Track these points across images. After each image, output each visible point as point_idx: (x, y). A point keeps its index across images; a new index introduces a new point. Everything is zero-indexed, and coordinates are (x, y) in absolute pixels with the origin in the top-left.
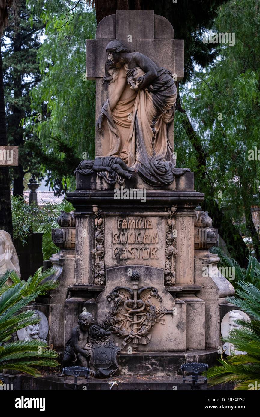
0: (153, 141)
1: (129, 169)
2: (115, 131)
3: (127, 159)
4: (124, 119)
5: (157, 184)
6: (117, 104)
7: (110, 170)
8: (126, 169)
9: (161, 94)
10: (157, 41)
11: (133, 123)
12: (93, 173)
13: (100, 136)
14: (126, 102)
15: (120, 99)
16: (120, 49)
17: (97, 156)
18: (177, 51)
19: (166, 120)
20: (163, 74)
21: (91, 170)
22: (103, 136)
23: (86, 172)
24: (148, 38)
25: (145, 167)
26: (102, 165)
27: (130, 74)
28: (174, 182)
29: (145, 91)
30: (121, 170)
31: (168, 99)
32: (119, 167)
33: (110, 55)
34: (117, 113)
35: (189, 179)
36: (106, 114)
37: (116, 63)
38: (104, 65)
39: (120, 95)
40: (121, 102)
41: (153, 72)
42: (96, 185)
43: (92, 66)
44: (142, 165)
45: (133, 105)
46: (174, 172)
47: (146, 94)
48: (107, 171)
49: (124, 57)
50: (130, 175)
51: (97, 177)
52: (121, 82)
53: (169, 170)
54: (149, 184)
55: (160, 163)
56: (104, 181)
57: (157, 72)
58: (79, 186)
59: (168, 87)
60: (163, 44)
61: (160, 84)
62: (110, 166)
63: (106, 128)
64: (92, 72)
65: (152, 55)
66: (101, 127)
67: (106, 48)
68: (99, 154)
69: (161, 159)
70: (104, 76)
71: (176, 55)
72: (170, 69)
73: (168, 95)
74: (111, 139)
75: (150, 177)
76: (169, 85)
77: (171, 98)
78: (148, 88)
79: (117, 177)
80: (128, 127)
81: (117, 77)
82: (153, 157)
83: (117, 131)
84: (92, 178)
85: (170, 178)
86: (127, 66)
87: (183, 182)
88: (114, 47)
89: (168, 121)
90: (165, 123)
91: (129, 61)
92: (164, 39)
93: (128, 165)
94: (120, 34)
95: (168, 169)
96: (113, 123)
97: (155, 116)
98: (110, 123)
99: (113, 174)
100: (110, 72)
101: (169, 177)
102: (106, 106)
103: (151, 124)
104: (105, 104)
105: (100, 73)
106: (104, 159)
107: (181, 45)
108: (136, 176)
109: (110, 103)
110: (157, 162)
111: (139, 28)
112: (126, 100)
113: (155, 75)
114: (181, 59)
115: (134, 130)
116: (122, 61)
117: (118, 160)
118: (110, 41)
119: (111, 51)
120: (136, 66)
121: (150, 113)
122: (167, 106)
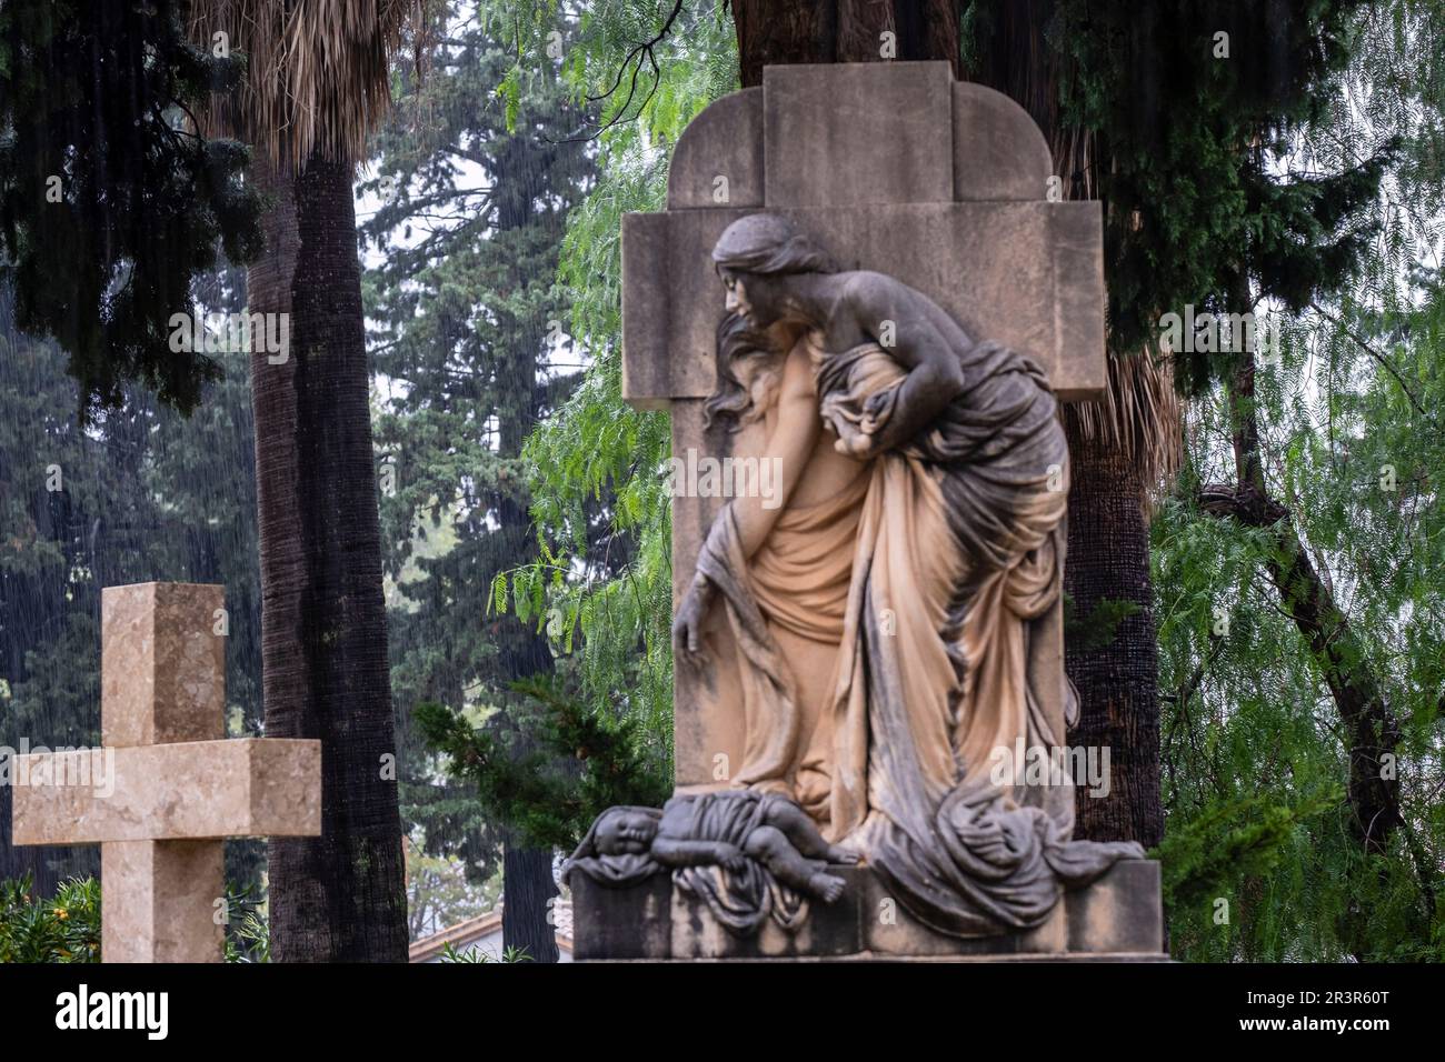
0: (954, 709)
1: (834, 851)
2: (766, 660)
3: (826, 802)
4: (812, 600)
5: (972, 925)
6: (777, 523)
7: (737, 862)
8: (817, 853)
9: (984, 472)
10: (969, 213)
11: (850, 622)
12: (655, 874)
13: (698, 687)
14: (822, 514)
15: (791, 501)
16: (782, 258)
17: (683, 785)
18: (1068, 256)
19: (1019, 600)
20: (993, 374)
21: (644, 858)
22: (710, 686)
23: (616, 872)
24: (924, 196)
25: (910, 841)
26: (698, 836)
27: (835, 379)
28: (1060, 914)
29: (906, 463)
30: (791, 860)
31: (1020, 498)
32: (781, 842)
33: (733, 289)
34: (775, 572)
35: (1132, 898)
36: (719, 577)
37: (763, 325)
38: (712, 336)
39: (790, 485)
40: (793, 518)
41: (942, 369)
42: (669, 938)
43: (650, 341)
44: (896, 829)
45: (853, 536)
46: (1056, 863)
47: (914, 476)
48: (722, 866)
49: (803, 294)
50: (831, 884)
51: (671, 893)
52: (792, 419)
53: (1029, 855)
54: (929, 929)
55: (986, 819)
56: (705, 916)
57: (966, 368)
58: (587, 940)
59: (1020, 440)
60: (997, 223)
61: (979, 423)
62: (735, 841)
63: (723, 646)
64: (649, 370)
65: (945, 279)
66: (699, 644)
67: (716, 256)
68: (695, 779)
69: (991, 801)
70: (710, 392)
71: (1065, 278)
72: (1037, 346)
73: (1020, 479)
74: (749, 700)
75: (936, 891)
76: (1025, 431)
77: (1037, 491)
78: (923, 448)
79: (772, 895)
80: (832, 640)
81: (774, 394)
82: (952, 790)
83: (777, 665)
84: (651, 899)
85: (1036, 893)
86: (817, 337)
87: (1103, 911)
88: (750, 247)
89: (1028, 606)
90: (1015, 614)
91: (825, 317)
92: (1006, 200)
93: (828, 834)
94: (783, 185)
95: (1022, 850)
96: (758, 623)
97: (959, 586)
98: (744, 622)
99: (749, 880)
100: (742, 370)
101: (1031, 888)
102: (720, 538)
103: (942, 626)
104: (717, 529)
105: (690, 374)
106: (708, 802)
107: (1087, 230)
108: (864, 889)
109: (741, 526)
110: (971, 813)
111: (880, 151)
112: (818, 504)
113: (952, 384)
114: (1089, 297)
115: (859, 655)
116: (790, 317)
117: (778, 807)
118: (739, 216)
119: (739, 268)
120: (859, 337)
121: (933, 571)
122: (1018, 532)
